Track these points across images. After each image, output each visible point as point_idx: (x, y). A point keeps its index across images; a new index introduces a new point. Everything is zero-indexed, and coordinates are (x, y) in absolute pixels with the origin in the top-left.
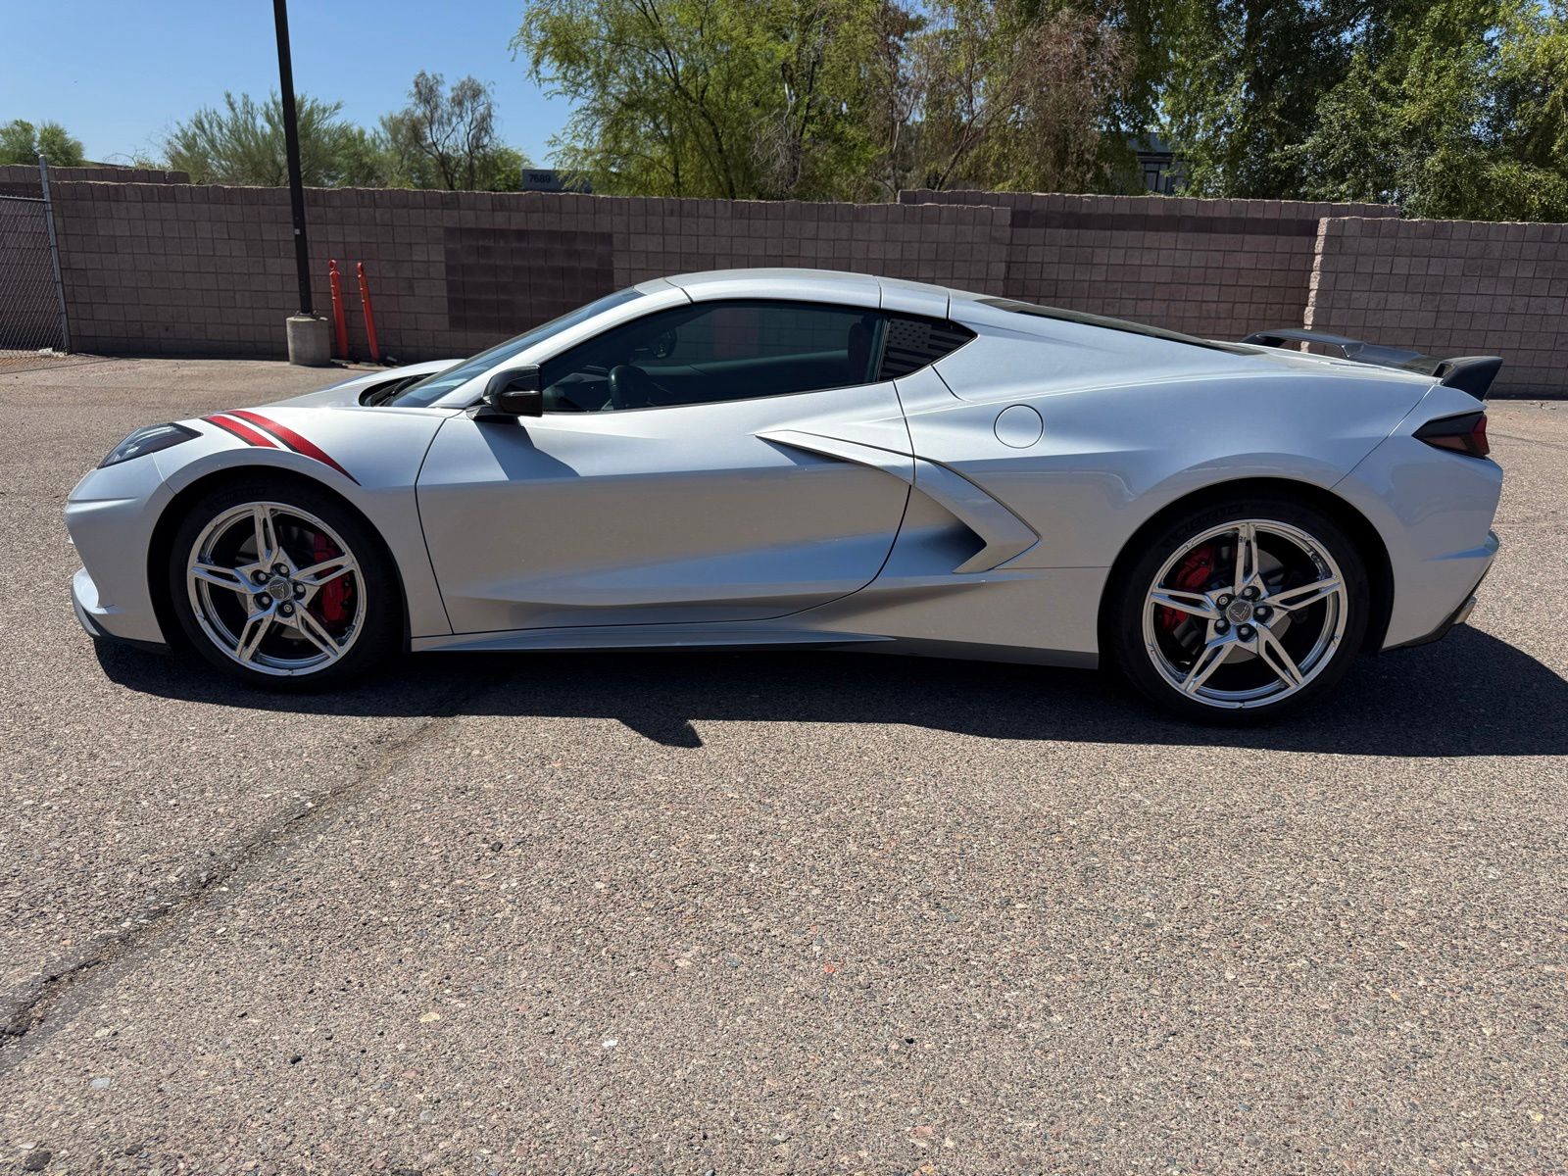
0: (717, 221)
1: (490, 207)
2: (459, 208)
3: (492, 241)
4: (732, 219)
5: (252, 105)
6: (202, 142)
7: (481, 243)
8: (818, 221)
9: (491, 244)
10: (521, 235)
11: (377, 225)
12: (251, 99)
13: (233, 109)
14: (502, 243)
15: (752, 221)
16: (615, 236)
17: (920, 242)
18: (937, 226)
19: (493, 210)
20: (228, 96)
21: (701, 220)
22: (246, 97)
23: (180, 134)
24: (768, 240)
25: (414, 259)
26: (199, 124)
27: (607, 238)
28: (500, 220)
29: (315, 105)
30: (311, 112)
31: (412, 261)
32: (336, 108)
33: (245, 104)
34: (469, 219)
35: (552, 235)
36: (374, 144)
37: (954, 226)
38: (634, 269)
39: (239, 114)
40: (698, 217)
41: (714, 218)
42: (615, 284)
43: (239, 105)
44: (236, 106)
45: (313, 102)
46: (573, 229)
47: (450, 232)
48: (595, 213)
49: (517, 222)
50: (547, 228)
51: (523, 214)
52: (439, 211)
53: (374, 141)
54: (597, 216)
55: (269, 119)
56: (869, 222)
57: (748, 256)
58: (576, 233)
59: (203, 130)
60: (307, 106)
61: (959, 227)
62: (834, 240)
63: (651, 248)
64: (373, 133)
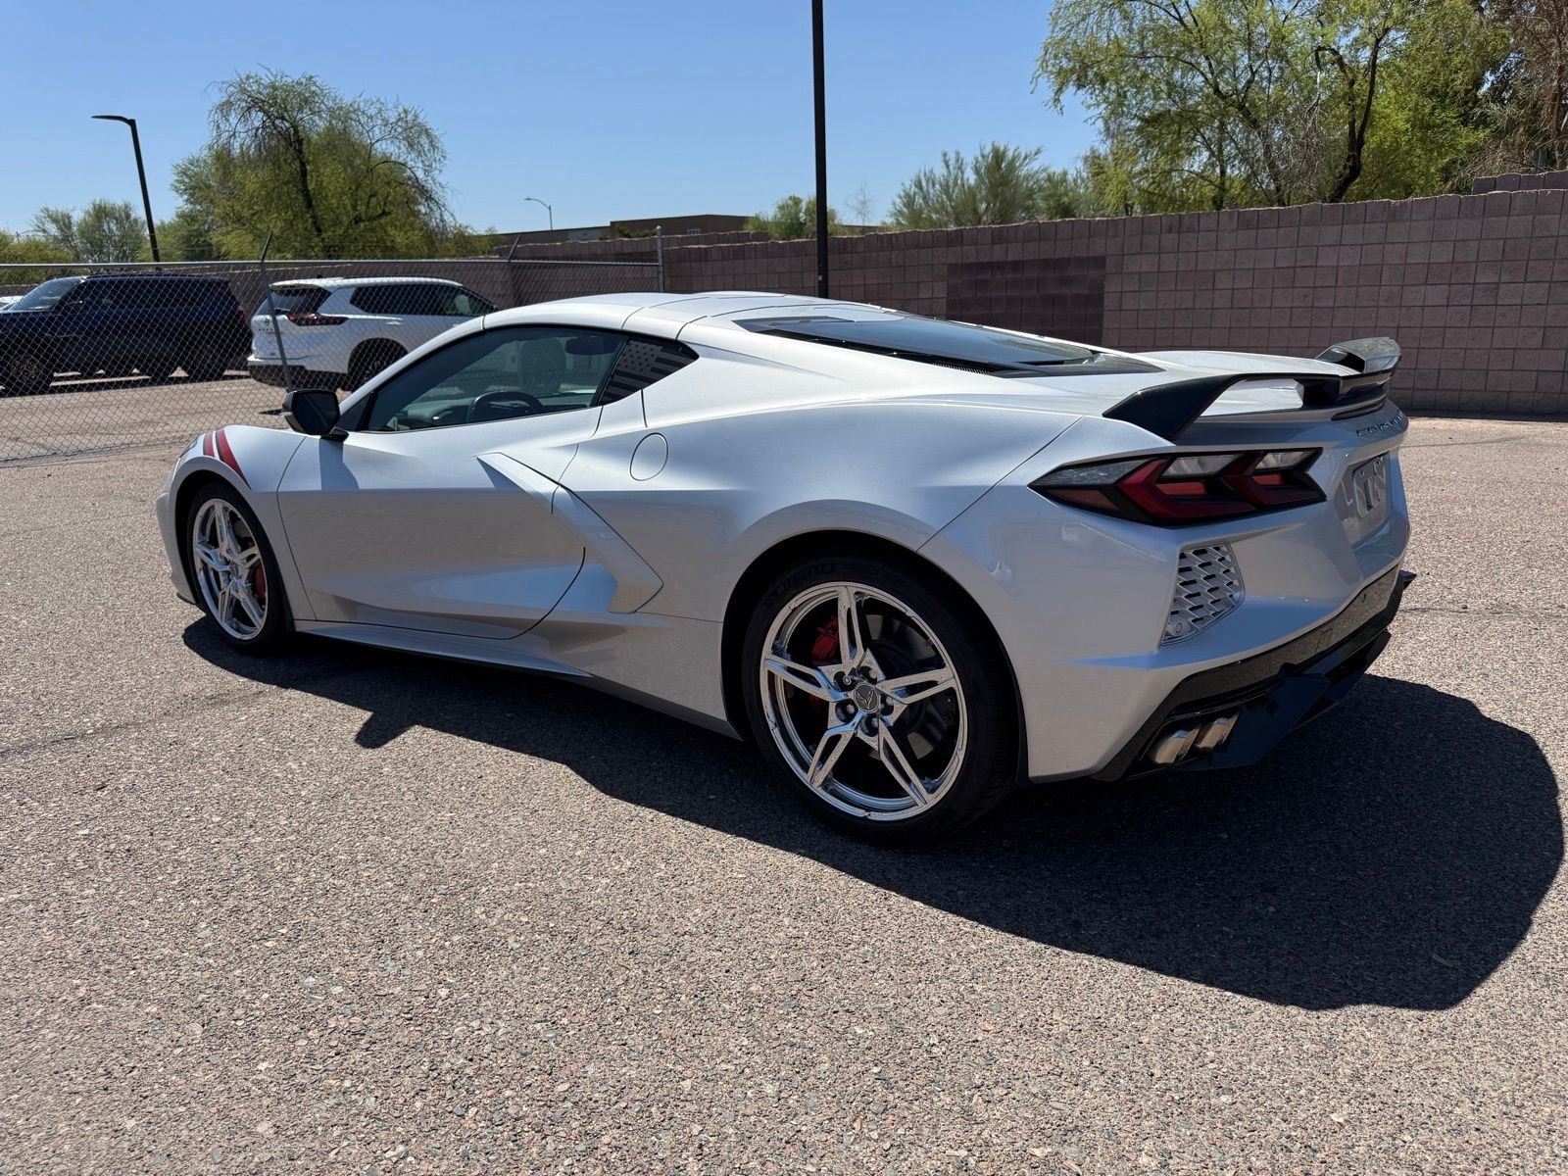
0: (1220, 234)
1: (990, 240)
2: (962, 244)
3: (990, 274)
4: (1237, 229)
5: (962, 160)
6: (919, 200)
7: (979, 277)
8: (1343, 224)
9: (989, 277)
10: (1016, 265)
11: (891, 267)
12: (962, 155)
13: (948, 166)
14: (999, 276)
15: (1260, 231)
16: (1108, 259)
17: (1480, 239)
18: (1506, 218)
19: (993, 243)
20: (945, 155)
21: (1201, 234)
22: (958, 153)
23: (902, 194)
24: (1278, 250)
25: (920, 297)
26: (919, 185)
27: (1099, 262)
28: (998, 253)
29: (1016, 154)
30: (1014, 159)
31: (919, 299)
32: (1036, 154)
33: (957, 160)
34: (970, 254)
35: (1047, 264)
36: (1076, 184)
37: (1530, 218)
38: (1126, 292)
39: (952, 170)
40: (1198, 231)
41: (1217, 231)
42: (1105, 309)
43: (952, 162)
44: (950, 163)
45: (1015, 151)
46: (1066, 256)
47: (953, 269)
48: (1090, 237)
49: (1014, 253)
50: (1042, 257)
51: (1020, 244)
52: (945, 249)
53: (1075, 181)
54: (1092, 240)
55: (977, 171)
56: (1411, 220)
57: (1254, 269)
58: (1069, 259)
59: (921, 188)
60: (1010, 154)
61: (1538, 217)
62: (1361, 245)
63: (1145, 269)
64: (1075, 173)
